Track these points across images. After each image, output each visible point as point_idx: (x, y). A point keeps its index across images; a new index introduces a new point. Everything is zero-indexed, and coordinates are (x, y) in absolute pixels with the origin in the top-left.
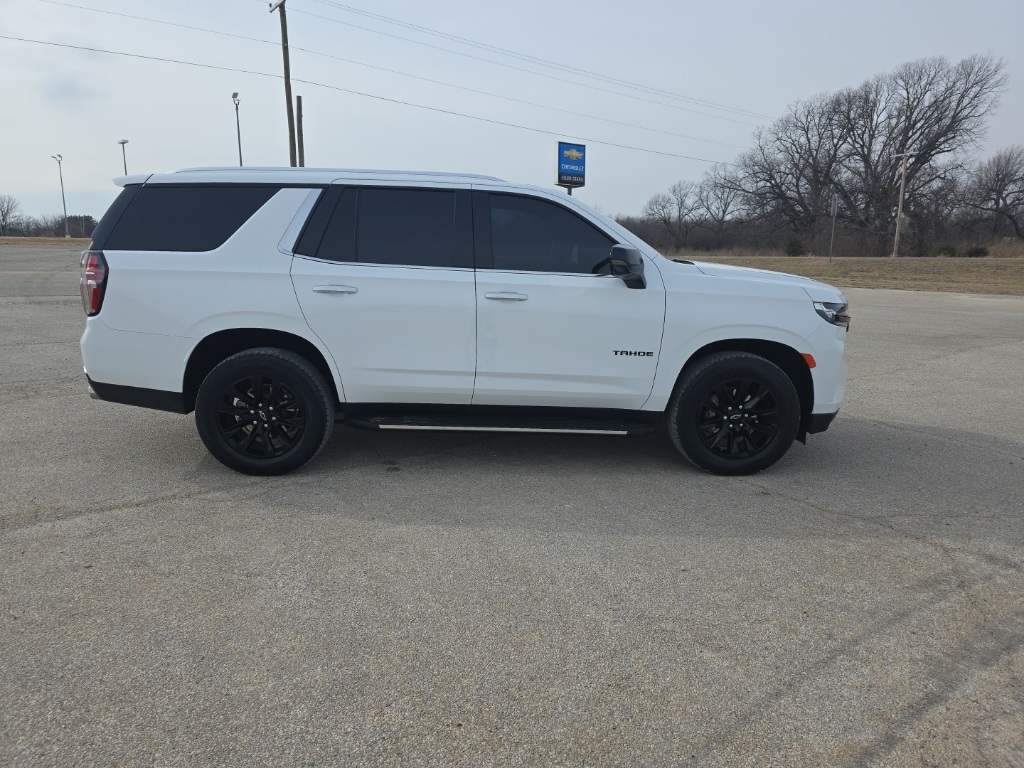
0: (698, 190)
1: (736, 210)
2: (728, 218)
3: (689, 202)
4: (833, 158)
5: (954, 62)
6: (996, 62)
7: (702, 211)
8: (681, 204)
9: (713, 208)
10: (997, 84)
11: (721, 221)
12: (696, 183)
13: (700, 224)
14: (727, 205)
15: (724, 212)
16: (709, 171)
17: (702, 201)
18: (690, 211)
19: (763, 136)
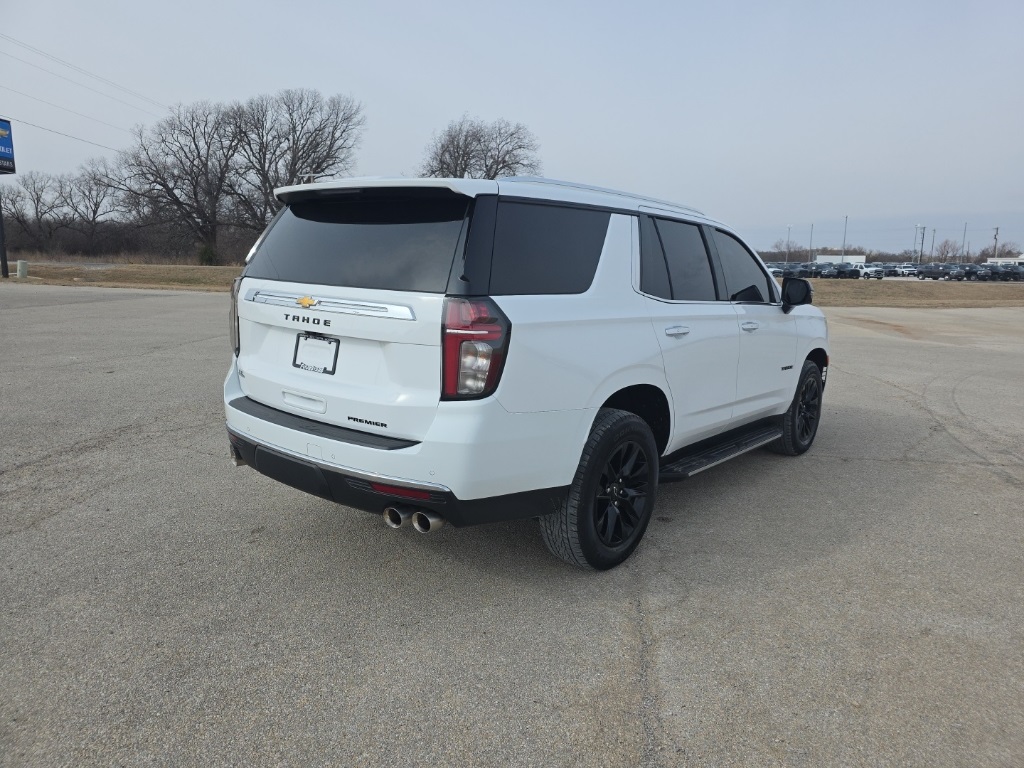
0: (57, 184)
1: (111, 211)
2: (100, 219)
3: (48, 197)
4: (226, 168)
5: (326, 96)
6: (356, 104)
7: (66, 209)
8: (38, 200)
9: (81, 208)
10: (359, 123)
11: (93, 224)
12: (53, 176)
13: (65, 224)
14: (97, 205)
15: (95, 212)
16: (85, 166)
17: (66, 199)
18: (51, 208)
19: (144, 135)
